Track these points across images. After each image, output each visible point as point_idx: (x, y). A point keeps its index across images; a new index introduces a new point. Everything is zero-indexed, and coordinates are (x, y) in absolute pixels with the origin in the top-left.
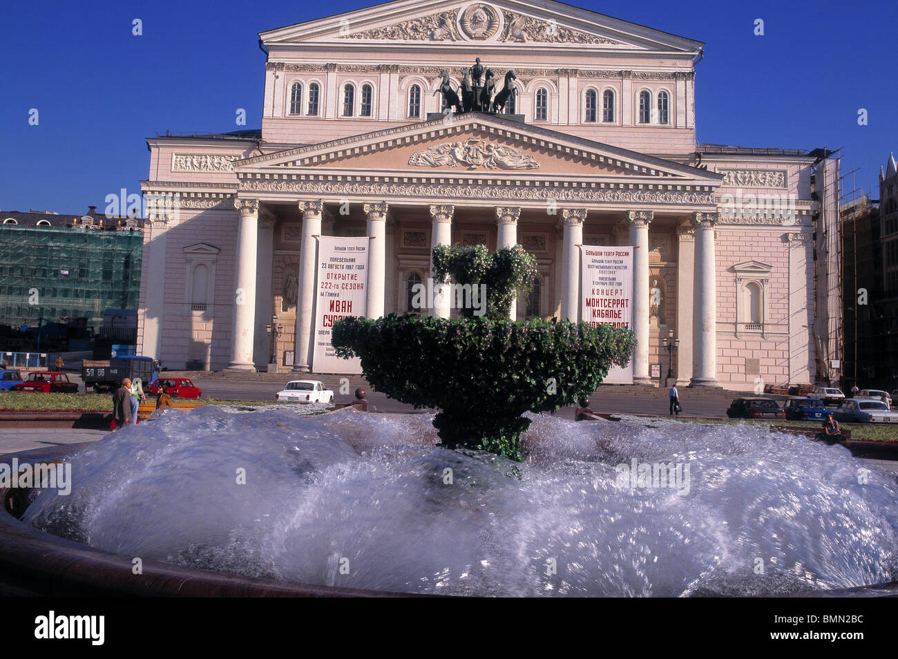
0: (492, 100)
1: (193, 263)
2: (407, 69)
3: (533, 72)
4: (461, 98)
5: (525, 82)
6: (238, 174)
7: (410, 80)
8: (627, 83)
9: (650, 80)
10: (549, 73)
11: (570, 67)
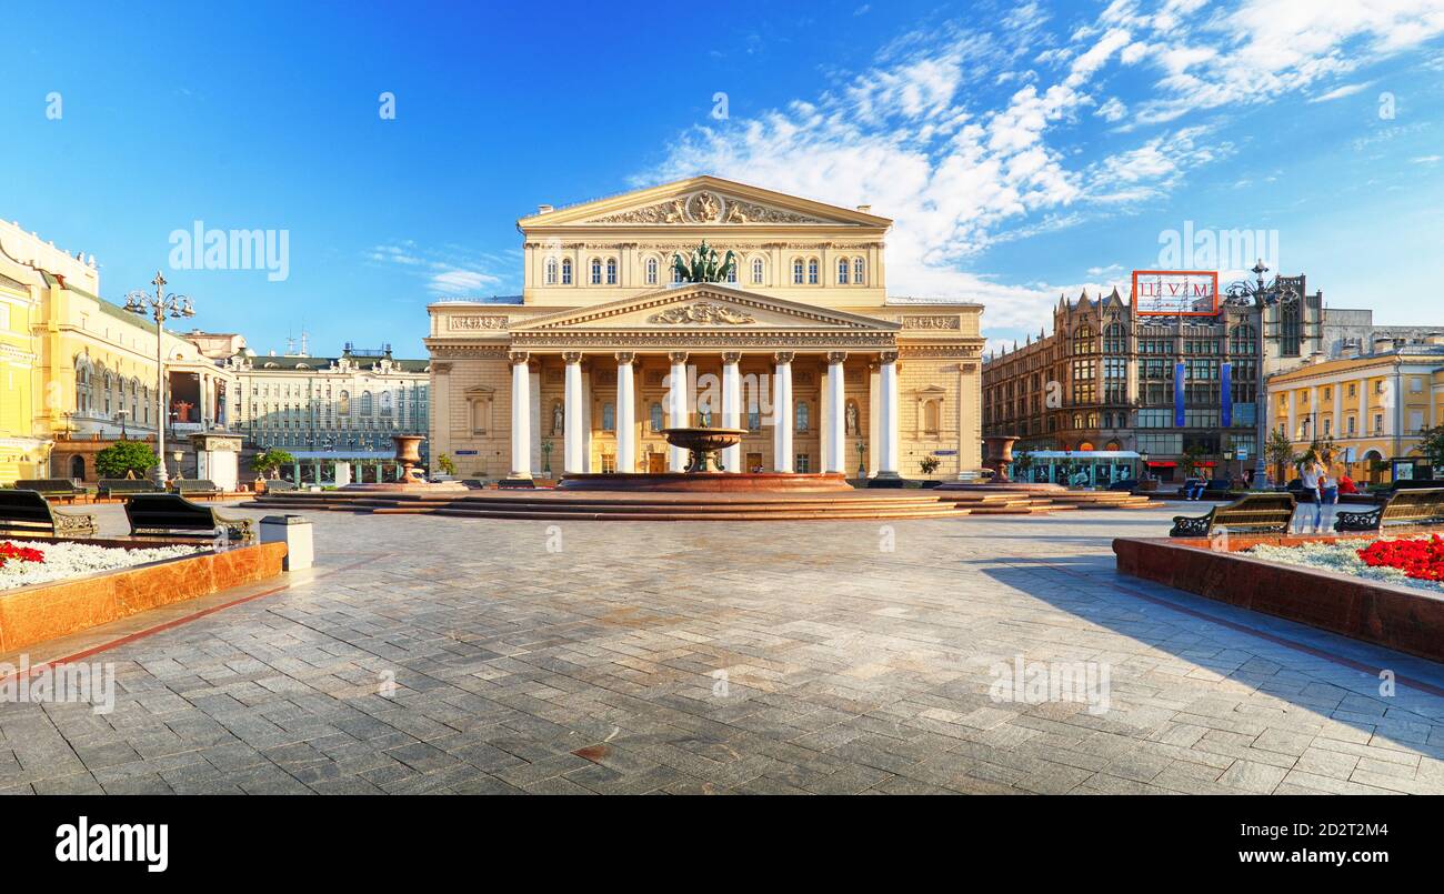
0: (716, 273)
2: (645, 246)
4: (691, 271)
5: (744, 255)
6: (511, 333)
7: (648, 254)
8: (829, 253)
9: (847, 250)
10: (764, 246)
11: (781, 242)
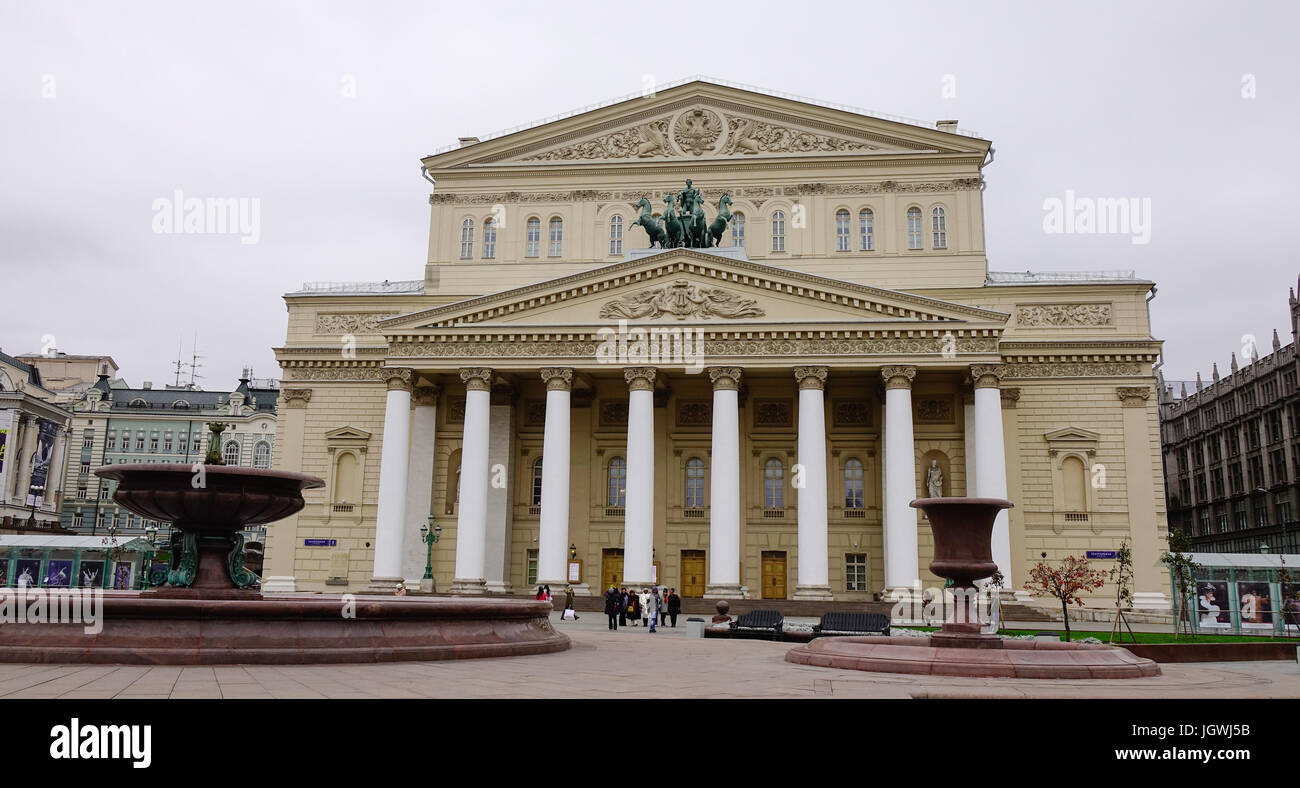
1: (338, 451)
2: (607, 196)
3: (767, 192)
5: (758, 204)
6: (387, 337)
7: (611, 208)
8: (889, 197)
9: (922, 192)
10: (789, 190)
11: (815, 182)
